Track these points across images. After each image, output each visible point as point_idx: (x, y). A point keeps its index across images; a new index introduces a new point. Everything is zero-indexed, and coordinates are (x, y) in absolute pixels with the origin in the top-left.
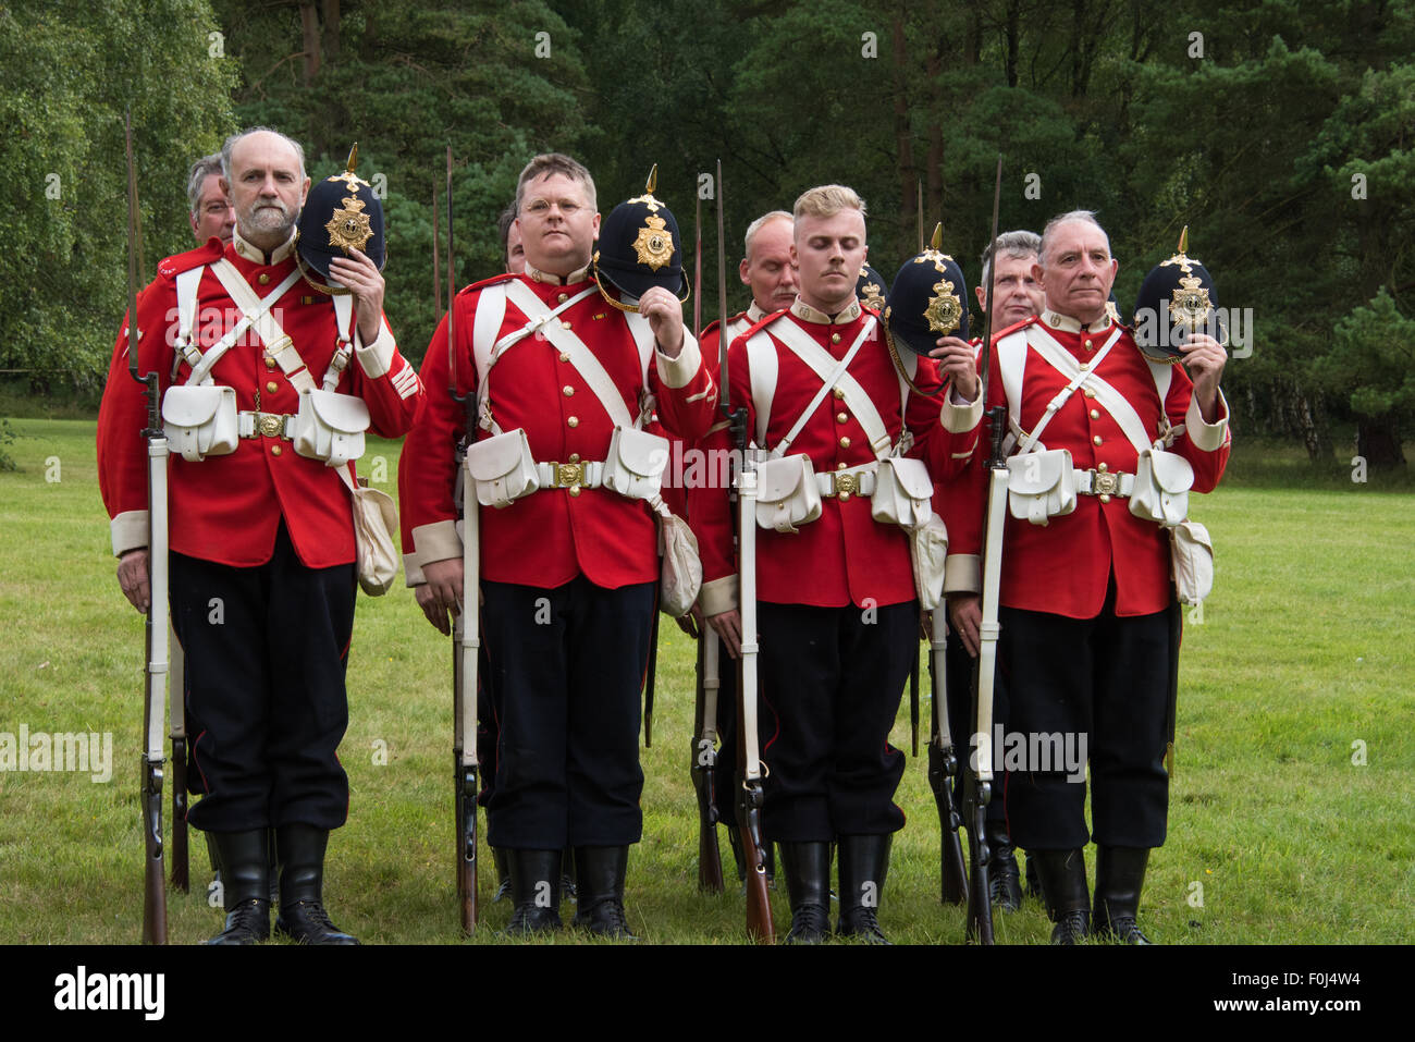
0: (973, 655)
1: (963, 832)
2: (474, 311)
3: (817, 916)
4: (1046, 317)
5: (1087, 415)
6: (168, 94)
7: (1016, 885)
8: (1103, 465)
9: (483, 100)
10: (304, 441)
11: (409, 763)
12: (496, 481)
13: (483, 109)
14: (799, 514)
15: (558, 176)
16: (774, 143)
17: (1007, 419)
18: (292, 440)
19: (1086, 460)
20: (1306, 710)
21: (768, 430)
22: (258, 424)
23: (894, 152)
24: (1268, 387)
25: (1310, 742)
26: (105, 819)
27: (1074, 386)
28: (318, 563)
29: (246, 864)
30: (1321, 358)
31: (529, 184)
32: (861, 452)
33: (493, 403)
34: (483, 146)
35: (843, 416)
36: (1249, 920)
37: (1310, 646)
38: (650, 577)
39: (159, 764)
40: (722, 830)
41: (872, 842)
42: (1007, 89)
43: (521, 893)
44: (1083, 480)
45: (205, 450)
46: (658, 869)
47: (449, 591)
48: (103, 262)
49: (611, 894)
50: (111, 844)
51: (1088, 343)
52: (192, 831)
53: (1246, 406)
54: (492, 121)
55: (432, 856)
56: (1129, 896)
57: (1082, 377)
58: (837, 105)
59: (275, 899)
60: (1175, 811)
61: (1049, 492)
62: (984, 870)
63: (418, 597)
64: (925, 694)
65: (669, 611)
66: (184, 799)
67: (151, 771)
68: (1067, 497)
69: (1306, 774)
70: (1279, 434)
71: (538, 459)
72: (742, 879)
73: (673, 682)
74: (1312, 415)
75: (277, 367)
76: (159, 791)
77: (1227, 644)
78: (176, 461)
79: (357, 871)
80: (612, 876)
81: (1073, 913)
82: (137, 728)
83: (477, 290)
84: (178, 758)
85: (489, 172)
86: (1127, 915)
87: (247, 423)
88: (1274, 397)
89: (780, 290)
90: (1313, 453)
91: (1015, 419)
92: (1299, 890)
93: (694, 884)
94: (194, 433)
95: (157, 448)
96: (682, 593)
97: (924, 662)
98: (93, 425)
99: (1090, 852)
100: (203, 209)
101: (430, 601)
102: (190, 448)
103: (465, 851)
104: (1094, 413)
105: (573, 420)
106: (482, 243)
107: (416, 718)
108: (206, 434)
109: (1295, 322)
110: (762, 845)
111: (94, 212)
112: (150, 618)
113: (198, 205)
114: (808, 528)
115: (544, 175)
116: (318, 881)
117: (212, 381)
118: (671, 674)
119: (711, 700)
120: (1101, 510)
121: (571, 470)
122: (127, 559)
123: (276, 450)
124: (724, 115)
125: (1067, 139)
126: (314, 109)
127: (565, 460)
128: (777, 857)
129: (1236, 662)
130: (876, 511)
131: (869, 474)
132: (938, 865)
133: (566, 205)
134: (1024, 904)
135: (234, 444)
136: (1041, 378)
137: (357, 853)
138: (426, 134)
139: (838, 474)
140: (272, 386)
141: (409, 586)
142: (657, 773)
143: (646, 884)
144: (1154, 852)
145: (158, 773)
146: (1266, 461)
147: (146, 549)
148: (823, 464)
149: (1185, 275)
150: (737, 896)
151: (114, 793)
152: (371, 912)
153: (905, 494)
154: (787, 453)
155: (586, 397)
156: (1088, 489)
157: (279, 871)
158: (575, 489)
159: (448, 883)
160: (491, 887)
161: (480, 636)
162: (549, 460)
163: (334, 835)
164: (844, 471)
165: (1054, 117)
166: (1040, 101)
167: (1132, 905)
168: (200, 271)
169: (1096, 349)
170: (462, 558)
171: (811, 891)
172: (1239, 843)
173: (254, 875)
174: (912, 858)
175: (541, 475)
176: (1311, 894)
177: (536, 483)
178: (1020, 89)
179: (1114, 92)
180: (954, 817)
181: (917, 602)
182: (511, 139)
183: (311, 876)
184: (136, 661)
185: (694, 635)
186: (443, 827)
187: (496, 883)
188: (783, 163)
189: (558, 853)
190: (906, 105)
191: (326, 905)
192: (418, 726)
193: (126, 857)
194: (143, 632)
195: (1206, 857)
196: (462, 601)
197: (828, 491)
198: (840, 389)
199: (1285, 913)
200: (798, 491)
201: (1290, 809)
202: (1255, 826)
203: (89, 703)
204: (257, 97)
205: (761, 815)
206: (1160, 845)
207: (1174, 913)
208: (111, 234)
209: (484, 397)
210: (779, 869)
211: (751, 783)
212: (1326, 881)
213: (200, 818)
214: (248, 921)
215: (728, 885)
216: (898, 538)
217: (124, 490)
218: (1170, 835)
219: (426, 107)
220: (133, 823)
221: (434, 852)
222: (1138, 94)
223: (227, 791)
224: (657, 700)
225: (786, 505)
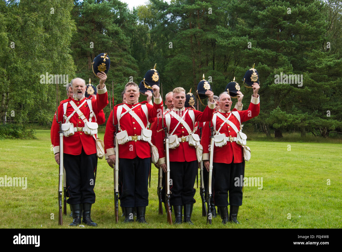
0: (208, 171)
1: (206, 203)
2: (117, 110)
3: (180, 219)
4: (220, 110)
5: (227, 127)
6: (64, 72)
7: (216, 213)
8: (231, 136)
9: (120, 72)
10: (86, 131)
11: (106, 191)
12: (121, 140)
13: (120, 74)
14: (175, 145)
15: (133, 86)
16: (172, 80)
17: (213, 129)
18: (84, 132)
19: (228, 135)
20: (266, 181)
21: (170, 130)
22: (78, 129)
23: (193, 81)
24: (259, 123)
25: (267, 186)
26: (52, 202)
27: (225, 122)
28: (89, 154)
29: (77, 210)
30: (268, 118)
31: (127, 87)
32: (186, 134)
33: (121, 126)
34: (120, 80)
35: (183, 127)
36: (256, 218)
37: (267, 169)
38: (149, 157)
39: (61, 192)
40: (163, 203)
41: (190, 205)
42: (213, 71)
43: (127, 215)
44: (227, 139)
45: (68, 135)
46: (151, 211)
47: (113, 160)
48: (52, 102)
49: (143, 215)
50: (53, 207)
51: (227, 115)
52: (67, 204)
53: (255, 126)
54: (122, 76)
55: (110, 208)
56: (235, 215)
57: (226, 120)
58: (183, 73)
59: (82, 216)
60: (244, 199)
61: (222, 141)
62: (210, 210)
63: (107, 161)
64: (199, 178)
65: (153, 163)
66: (66, 198)
67: (60, 193)
68: (225, 142)
69: (266, 192)
70: (261, 132)
71: (129, 136)
72: (166, 212)
73: (154, 176)
74: (267, 128)
75: (81, 119)
76: (61, 197)
77: (252, 169)
78: (64, 137)
79: (97, 211)
80: (143, 212)
81: (226, 218)
82: (57, 185)
83: (117, 106)
84: (65, 191)
85: (121, 85)
86: (235, 218)
87: (76, 129)
88: (260, 125)
89: (171, 106)
90: (267, 135)
91: (215, 128)
92: (265, 213)
93: (158, 213)
94: (66, 132)
95: (61, 135)
96: (155, 159)
97: (199, 173)
98: (50, 131)
99: (229, 207)
100: (69, 93)
101: (110, 162)
102: (66, 134)
103: (116, 208)
104: (229, 127)
105: (135, 128)
106: (120, 98)
107: (107, 183)
108: (68, 132)
109: (264, 112)
110: (170, 206)
111: (51, 93)
112: (60, 166)
113: (68, 92)
114: (177, 148)
115: (130, 85)
116: (90, 213)
117: (69, 122)
118: (154, 175)
119: (161, 180)
120: (231, 144)
121: (135, 137)
122: (56, 155)
123: (81, 134)
124: (163, 75)
125: (223, 79)
126: (90, 74)
127: (134, 135)
128: (173, 208)
129: (254, 172)
130: (189, 144)
131: (188, 137)
132: (202, 209)
133: (134, 91)
134: (217, 216)
135: (74, 133)
136: (219, 121)
137: (97, 208)
138: (110, 79)
139: (182, 138)
140: (80, 122)
141: (106, 159)
142: (151, 193)
143: (149, 213)
144: (240, 207)
145: (61, 194)
146: (259, 136)
147: (59, 153)
148: (179, 136)
149: (254, 72)
150: (165, 215)
151: (53, 197)
152: (99, 219)
153: (194, 140)
154: (173, 135)
155: (137, 124)
156: (228, 140)
157: (83, 211)
158: (136, 141)
159: (113, 213)
160: (121, 214)
161: (119, 168)
162: (131, 136)
163: (93, 205)
164: (183, 137)
165: (221, 75)
166: (219, 73)
167: (236, 216)
168: (67, 103)
169: (228, 115)
170: (115, 154)
171: (179, 214)
172: (255, 205)
173: (78, 212)
174: (197, 208)
175: (130, 138)
176: (267, 214)
177: (129, 140)
178: (215, 71)
179: (231, 71)
180: (205, 201)
181: (197, 160)
182: (125, 79)
183: (88, 212)
184: (57, 173)
185: (158, 168)
186: (112, 203)
187: (122, 213)
188: (173, 83)
189: (133, 208)
190: (195, 73)
191: (91, 218)
192: (108, 185)
193: (55, 209)
194: (58, 168)
195: (249, 207)
196: (115, 162)
197: (180, 141)
198: (182, 123)
199: (263, 217)
200: (175, 141)
201: (264, 198)
202: (258, 201)
203: (49, 181)
204: (80, 72)
205: (170, 201)
206: (241, 205)
207: (243, 218)
208: (54, 97)
209: (119, 125)
210: (173, 210)
211: (168, 195)
212: (270, 211)
213: (69, 202)
214: (77, 220)
215: (164, 213)
216: (193, 148)
217: (56, 142)
218: (243, 203)
219: (110, 74)
220: (57, 203)
221: (111, 208)
222: (235, 72)
223: (73, 197)
224: (151, 180)
225: (173, 144)
